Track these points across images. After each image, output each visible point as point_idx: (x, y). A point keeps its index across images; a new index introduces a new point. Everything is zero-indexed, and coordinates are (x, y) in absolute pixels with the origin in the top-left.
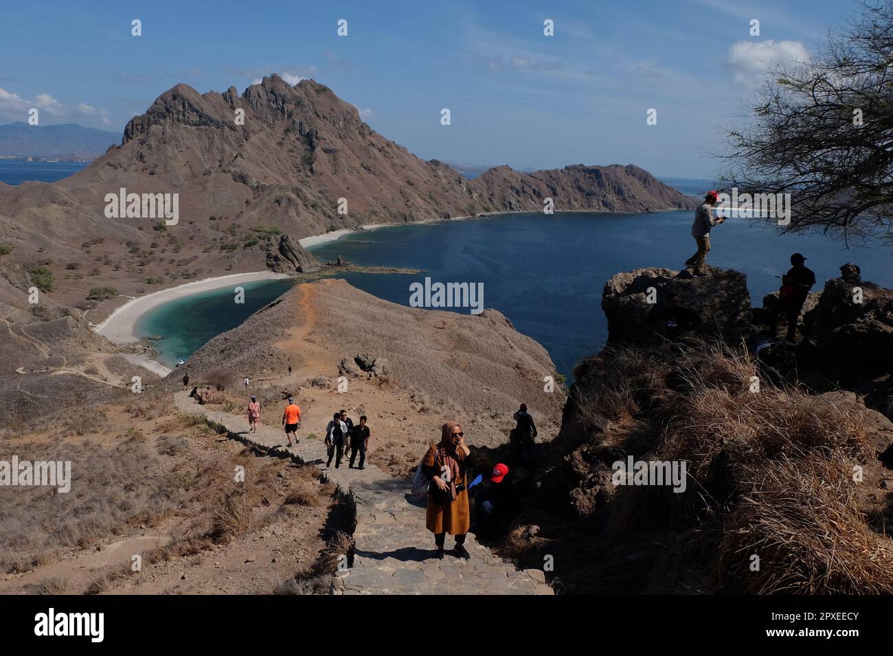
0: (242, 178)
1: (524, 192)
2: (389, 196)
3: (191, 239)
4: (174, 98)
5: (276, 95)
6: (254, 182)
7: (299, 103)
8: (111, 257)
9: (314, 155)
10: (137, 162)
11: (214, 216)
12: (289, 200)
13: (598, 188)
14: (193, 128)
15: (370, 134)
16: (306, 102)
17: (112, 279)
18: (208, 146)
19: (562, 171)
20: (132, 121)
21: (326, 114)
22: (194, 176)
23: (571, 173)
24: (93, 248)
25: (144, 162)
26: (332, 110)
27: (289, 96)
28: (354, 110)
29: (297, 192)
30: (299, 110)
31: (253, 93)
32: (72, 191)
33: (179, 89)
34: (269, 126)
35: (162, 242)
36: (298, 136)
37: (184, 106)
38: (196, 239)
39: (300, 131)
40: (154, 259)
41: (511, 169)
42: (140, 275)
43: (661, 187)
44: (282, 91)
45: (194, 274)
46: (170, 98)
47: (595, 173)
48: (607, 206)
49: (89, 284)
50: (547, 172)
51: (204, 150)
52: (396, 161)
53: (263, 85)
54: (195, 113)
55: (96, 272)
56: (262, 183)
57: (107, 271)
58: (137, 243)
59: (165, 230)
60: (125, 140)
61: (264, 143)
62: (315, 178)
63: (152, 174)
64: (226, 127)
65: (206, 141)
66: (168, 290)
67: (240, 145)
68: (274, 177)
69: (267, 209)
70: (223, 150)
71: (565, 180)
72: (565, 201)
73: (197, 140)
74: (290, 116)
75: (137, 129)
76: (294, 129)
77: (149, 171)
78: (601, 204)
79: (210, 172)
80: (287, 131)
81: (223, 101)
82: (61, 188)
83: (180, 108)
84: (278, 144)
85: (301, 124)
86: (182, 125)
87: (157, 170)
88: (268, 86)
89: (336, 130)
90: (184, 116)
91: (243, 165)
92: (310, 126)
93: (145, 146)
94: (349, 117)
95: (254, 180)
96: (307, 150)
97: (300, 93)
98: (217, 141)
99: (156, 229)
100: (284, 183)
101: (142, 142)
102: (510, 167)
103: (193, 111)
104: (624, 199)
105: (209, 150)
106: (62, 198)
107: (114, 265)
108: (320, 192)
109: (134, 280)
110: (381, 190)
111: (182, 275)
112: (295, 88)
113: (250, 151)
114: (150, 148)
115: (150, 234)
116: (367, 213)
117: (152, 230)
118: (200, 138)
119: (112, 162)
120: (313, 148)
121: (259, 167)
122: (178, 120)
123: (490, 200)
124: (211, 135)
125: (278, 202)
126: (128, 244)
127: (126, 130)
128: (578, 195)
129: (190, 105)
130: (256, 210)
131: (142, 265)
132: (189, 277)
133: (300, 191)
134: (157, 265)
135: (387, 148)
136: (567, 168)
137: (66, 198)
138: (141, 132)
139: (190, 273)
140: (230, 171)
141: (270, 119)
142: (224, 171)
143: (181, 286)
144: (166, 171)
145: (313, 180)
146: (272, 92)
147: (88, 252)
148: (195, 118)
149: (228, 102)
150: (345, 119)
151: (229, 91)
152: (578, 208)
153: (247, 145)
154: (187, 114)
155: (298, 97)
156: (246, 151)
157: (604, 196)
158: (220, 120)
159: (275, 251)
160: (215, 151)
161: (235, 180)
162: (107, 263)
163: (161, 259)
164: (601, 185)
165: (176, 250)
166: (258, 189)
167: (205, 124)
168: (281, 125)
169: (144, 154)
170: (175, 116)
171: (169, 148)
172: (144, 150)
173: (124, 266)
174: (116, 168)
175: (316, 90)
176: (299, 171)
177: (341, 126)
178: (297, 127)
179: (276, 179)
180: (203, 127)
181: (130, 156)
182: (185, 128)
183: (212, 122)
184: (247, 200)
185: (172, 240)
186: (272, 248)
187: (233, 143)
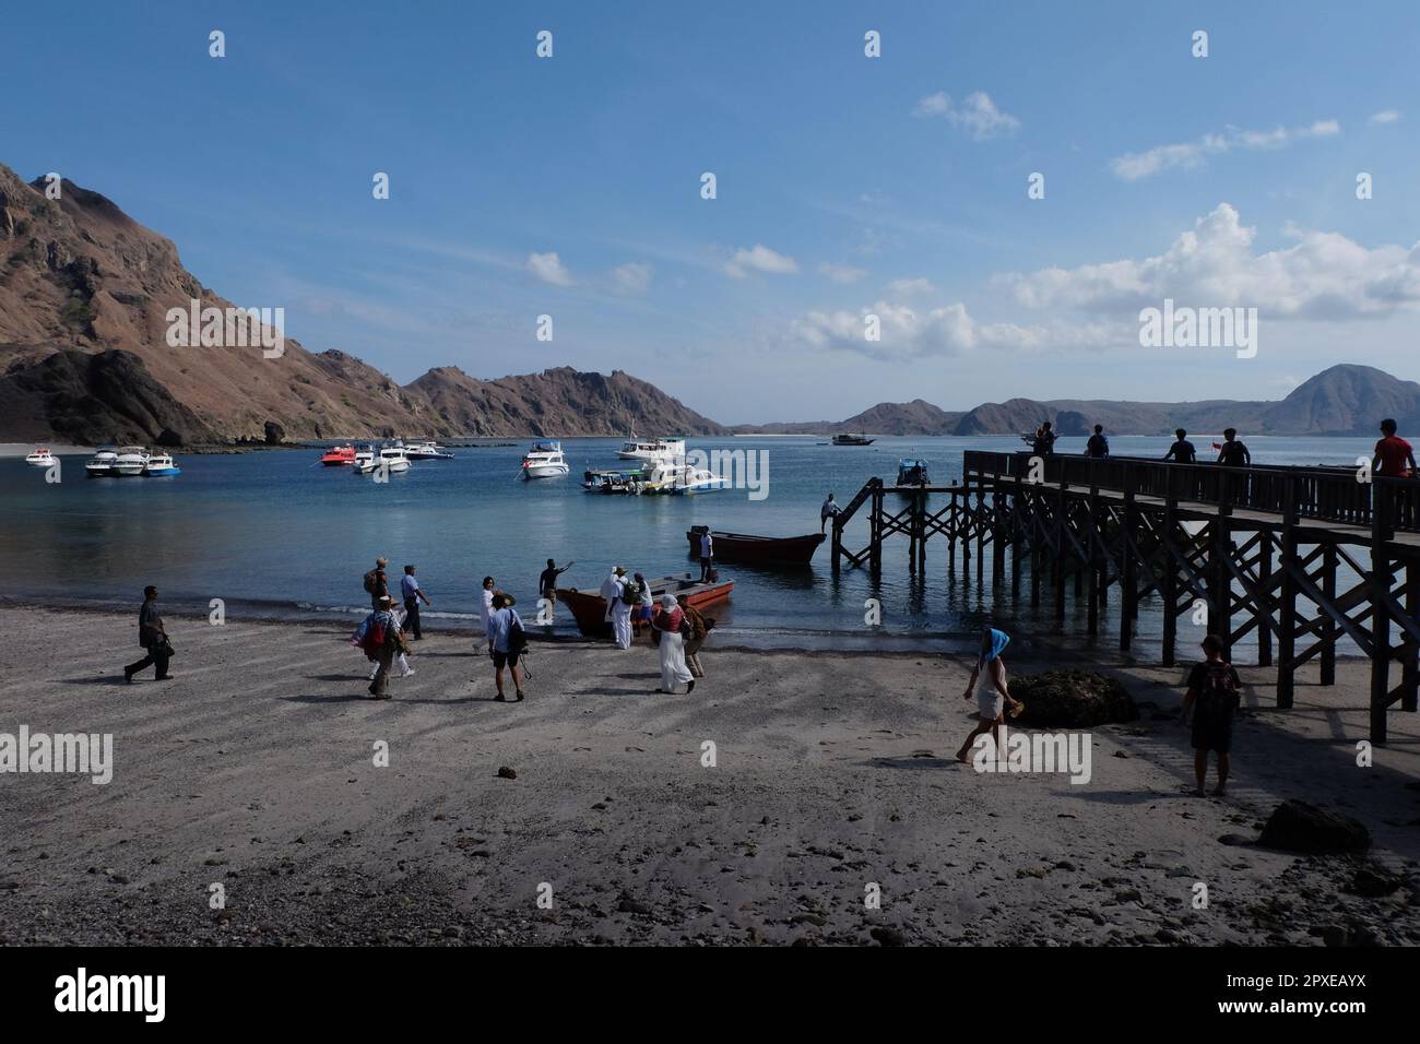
1: (491, 407)
2: (274, 391)
7: (42, 211)
13: (601, 402)
19: (540, 376)
21: (106, 242)
23: (556, 380)
26: (120, 237)
28: (169, 245)
30: (41, 223)
36: (48, 271)
39: (52, 263)
41: (463, 373)
47: (593, 381)
48: (620, 429)
50: (519, 378)
71: (550, 392)
72: (557, 420)
74: (22, 230)
78: (609, 425)
89: (136, 277)
94: (158, 255)
96: (72, 296)
102: (462, 369)
104: (643, 417)
116: (238, 416)
120: (89, 293)
123: (445, 417)
128: (573, 413)
136: (548, 372)
150: (150, 257)
152: (577, 432)
157: (613, 413)
164: (605, 396)
177: (143, 269)
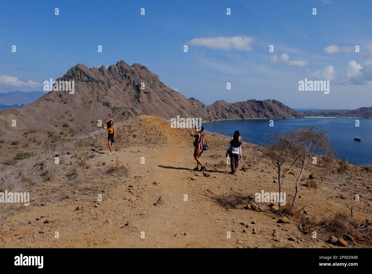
0: (107, 104)
1: (231, 111)
2: (174, 113)
3: (81, 131)
4: (76, 70)
5: (123, 69)
6: (112, 106)
7: (133, 73)
9: (140, 94)
10: (59, 98)
11: (93, 121)
12: (129, 113)
13: (262, 109)
14: (85, 83)
15: (164, 86)
16: (136, 72)
18: (91, 91)
19: (246, 102)
20: (57, 80)
21: (144, 78)
22: (85, 104)
23: (250, 103)
25: (62, 98)
26: (148, 76)
27: (128, 70)
28: (157, 76)
29: (133, 110)
30: (133, 76)
31: (113, 68)
32: (26, 111)
33: (79, 66)
34: (120, 83)
35: (66, 132)
36: (133, 87)
37: (81, 73)
39: (134, 85)
41: (225, 102)
43: (287, 109)
44: (125, 67)
46: (74, 70)
47: (260, 103)
48: (266, 117)
50: (240, 102)
51: (90, 93)
52: (176, 98)
53: (117, 65)
54: (86, 77)
55: (26, 146)
56: (116, 106)
61: (117, 89)
62: (140, 104)
63: (65, 103)
64: (100, 83)
65: (91, 89)
67: (107, 91)
68: (122, 104)
69: (118, 118)
70: (99, 93)
71: (247, 106)
72: (249, 114)
73: (86, 88)
74: (129, 78)
76: (131, 83)
77: (64, 102)
78: (264, 116)
79: (92, 102)
80: (127, 85)
81: (99, 72)
83: (79, 74)
84: (124, 90)
85: (134, 82)
86: (80, 82)
87: (67, 101)
88: (119, 65)
89: (149, 85)
90: (81, 78)
91: (108, 99)
92: (138, 82)
94: (155, 79)
95: (113, 105)
96: (137, 92)
97: (133, 69)
98: (96, 89)
99: (64, 126)
100: (126, 106)
102: (224, 101)
103: (85, 75)
104: (273, 113)
105: (92, 93)
108: (143, 111)
110: (170, 110)
112: (131, 67)
113: (111, 93)
114: (65, 92)
115: (60, 128)
117: (62, 127)
118: (88, 87)
119: (46, 98)
120: (139, 92)
121: (115, 100)
122: (78, 79)
123: (217, 115)
124: (93, 86)
125: (123, 114)
128: (254, 112)
129: (84, 73)
130: (113, 118)
135: (171, 93)
136: (248, 101)
140: (101, 101)
141: (120, 79)
142: (99, 101)
144: (72, 102)
145: (140, 105)
146: (121, 68)
148: (86, 78)
149: (101, 72)
150: (153, 80)
151: (102, 67)
152: (254, 118)
153: (109, 90)
154: (82, 77)
155: (132, 70)
156: (109, 93)
157: (265, 112)
158: (97, 80)
160: (95, 93)
161: (104, 105)
164: (263, 108)
165: (72, 136)
166: (114, 109)
167: (91, 81)
168: (125, 82)
169: (62, 95)
170: (77, 78)
172: (62, 93)
174: (48, 101)
175: (140, 68)
176: (133, 102)
177: (151, 83)
178: (132, 83)
179: (123, 105)
180: (90, 83)
181: (55, 96)
182: (81, 83)
183: (94, 80)
184: (109, 114)
187: (103, 90)
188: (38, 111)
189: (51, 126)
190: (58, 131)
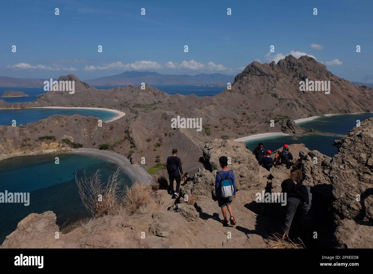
0: (275, 96)
2: (339, 102)
3: (255, 118)
4: (252, 67)
5: (290, 63)
6: (279, 97)
7: (300, 65)
8: (228, 124)
10: (238, 90)
11: (264, 109)
12: (293, 104)
14: (258, 77)
15: (332, 76)
16: (303, 64)
17: (228, 132)
18: (263, 83)
20: (237, 75)
21: (311, 69)
22: (257, 94)
24: (223, 120)
25: (241, 90)
26: (314, 67)
27: (296, 63)
28: (325, 66)
29: (297, 101)
30: (299, 68)
31: (282, 63)
32: (217, 100)
33: (254, 63)
34: (287, 75)
35: (245, 119)
36: (299, 78)
37: (255, 69)
38: (256, 118)
39: (300, 76)
40: (242, 126)
42: (237, 131)
44: (293, 61)
45: (255, 132)
46: (250, 67)
49: (221, 133)
51: (261, 85)
52: (344, 87)
53: (285, 59)
54: (259, 72)
55: (223, 129)
56: (283, 97)
57: (226, 129)
58: (237, 119)
59: (246, 115)
60: (235, 82)
61: (285, 82)
62: (305, 95)
63: (243, 94)
64: (270, 76)
65: (262, 82)
66: (245, 137)
67: (275, 83)
68: (288, 95)
69: (284, 108)
70: (268, 85)
73: (259, 81)
74: (296, 70)
75: (239, 78)
76: (297, 76)
77: (242, 93)
79: (263, 93)
80: (294, 77)
81: (269, 66)
82: (214, 99)
83: (254, 70)
84: (290, 82)
85: (300, 74)
86: (254, 76)
87: (244, 92)
88: (287, 60)
89: (316, 75)
90: (255, 73)
91: (276, 90)
92: (304, 74)
93: (241, 84)
94: (322, 69)
95: (280, 96)
97: (301, 61)
98: (266, 81)
99: (243, 114)
100: (291, 97)
101: (240, 83)
103: (258, 71)
105: (263, 85)
106: (214, 102)
107: (229, 127)
108: (307, 101)
109: (235, 133)
110: (335, 100)
111: (250, 132)
112: (298, 59)
113: (279, 85)
114: (243, 84)
115: (241, 116)
116: (327, 109)
117: (242, 115)
118: (260, 80)
119: (230, 90)
121: (282, 91)
122: (253, 74)
124: (264, 79)
125: (288, 105)
126: (234, 119)
127: (235, 78)
129: (257, 69)
130: (280, 108)
131: (238, 128)
132: (253, 133)
133: (298, 100)
134: (243, 128)
135: (339, 82)
137: (215, 102)
138: (240, 79)
139: (253, 131)
140: (270, 93)
141: (288, 72)
142: (268, 93)
143: (250, 136)
144: (248, 93)
145: (304, 96)
146: (289, 62)
147: (221, 122)
148: (259, 73)
149: (271, 67)
150: (320, 70)
151: (272, 62)
153: (278, 83)
154: (256, 72)
155: (299, 63)
156: (277, 85)
158: (268, 74)
159: (285, 125)
160: (265, 85)
161: (272, 96)
162: (227, 126)
163: (244, 126)
165: (249, 122)
166: (281, 99)
167: (262, 75)
168: (292, 74)
169: (241, 87)
170: (252, 73)
171: (249, 84)
172: (241, 85)
173: (232, 127)
174: (231, 92)
175: (307, 60)
176: (298, 92)
177: (318, 73)
178: (298, 75)
179: (288, 96)
180: (262, 77)
181: (236, 88)
182: (255, 77)
183: (265, 75)
184: (276, 104)
185: (248, 119)
186: (284, 124)
187: (273, 82)
188: (224, 100)
189: (235, 114)
190: (239, 117)
